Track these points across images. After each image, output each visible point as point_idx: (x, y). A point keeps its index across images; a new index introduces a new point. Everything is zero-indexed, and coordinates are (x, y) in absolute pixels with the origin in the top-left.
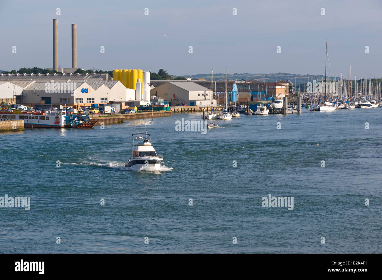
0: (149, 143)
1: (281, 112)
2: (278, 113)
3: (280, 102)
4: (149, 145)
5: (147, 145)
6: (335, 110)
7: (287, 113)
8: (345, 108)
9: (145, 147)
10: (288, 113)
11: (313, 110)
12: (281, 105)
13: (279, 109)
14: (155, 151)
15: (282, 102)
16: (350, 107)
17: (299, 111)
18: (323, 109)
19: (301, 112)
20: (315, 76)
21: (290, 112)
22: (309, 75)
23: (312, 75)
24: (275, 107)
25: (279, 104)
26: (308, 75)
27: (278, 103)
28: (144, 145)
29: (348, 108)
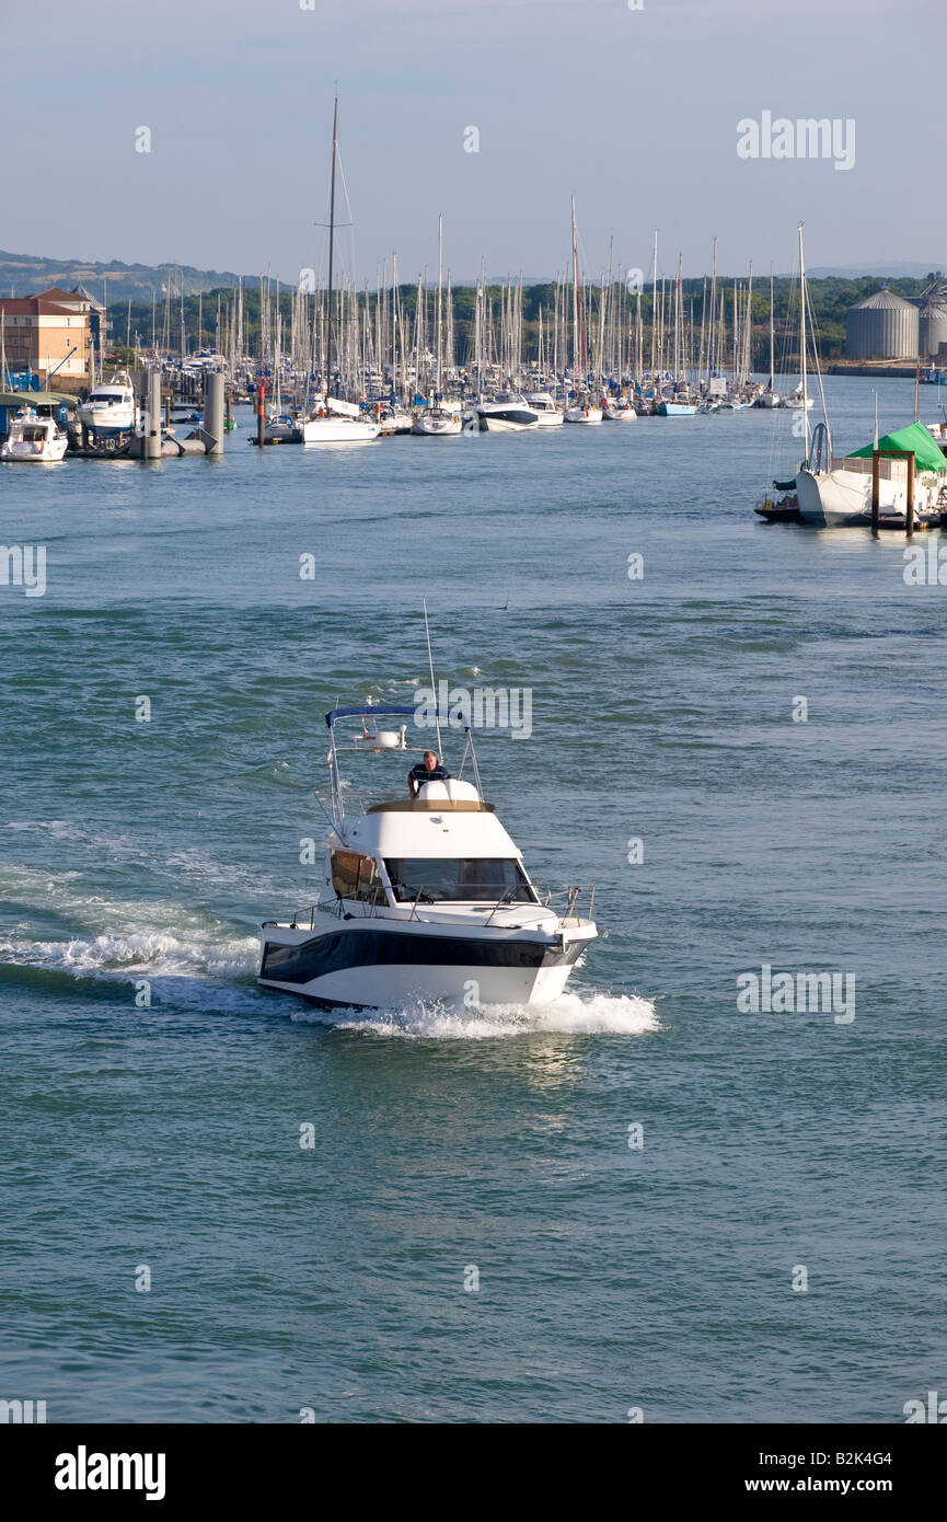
0: (463, 790)
1: (125, 452)
2: (113, 456)
3: (118, 398)
4: (465, 807)
5: (450, 807)
6: (373, 440)
7: (157, 452)
8: (416, 432)
9: (437, 821)
10: (164, 456)
11: (269, 442)
12: (125, 413)
13: (114, 432)
14: (516, 853)
15: (127, 399)
16: (440, 423)
17: (210, 443)
18: (316, 433)
19: (219, 448)
20: (151, 269)
21: (172, 448)
22: (120, 263)
23: (137, 265)
24: (98, 422)
25: (117, 407)
26: (116, 265)
27: (111, 404)
28: (425, 806)
29: (428, 428)
